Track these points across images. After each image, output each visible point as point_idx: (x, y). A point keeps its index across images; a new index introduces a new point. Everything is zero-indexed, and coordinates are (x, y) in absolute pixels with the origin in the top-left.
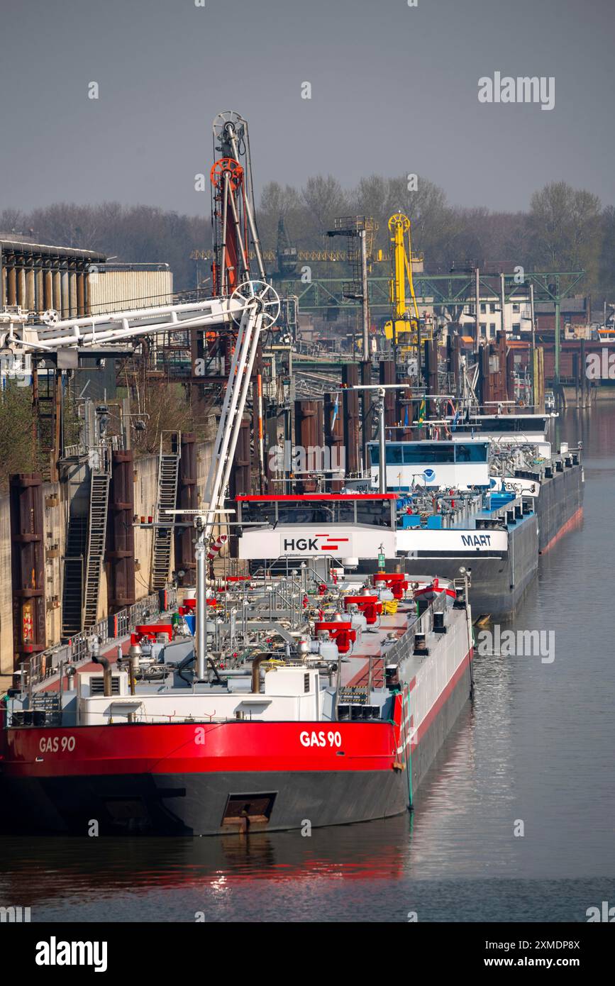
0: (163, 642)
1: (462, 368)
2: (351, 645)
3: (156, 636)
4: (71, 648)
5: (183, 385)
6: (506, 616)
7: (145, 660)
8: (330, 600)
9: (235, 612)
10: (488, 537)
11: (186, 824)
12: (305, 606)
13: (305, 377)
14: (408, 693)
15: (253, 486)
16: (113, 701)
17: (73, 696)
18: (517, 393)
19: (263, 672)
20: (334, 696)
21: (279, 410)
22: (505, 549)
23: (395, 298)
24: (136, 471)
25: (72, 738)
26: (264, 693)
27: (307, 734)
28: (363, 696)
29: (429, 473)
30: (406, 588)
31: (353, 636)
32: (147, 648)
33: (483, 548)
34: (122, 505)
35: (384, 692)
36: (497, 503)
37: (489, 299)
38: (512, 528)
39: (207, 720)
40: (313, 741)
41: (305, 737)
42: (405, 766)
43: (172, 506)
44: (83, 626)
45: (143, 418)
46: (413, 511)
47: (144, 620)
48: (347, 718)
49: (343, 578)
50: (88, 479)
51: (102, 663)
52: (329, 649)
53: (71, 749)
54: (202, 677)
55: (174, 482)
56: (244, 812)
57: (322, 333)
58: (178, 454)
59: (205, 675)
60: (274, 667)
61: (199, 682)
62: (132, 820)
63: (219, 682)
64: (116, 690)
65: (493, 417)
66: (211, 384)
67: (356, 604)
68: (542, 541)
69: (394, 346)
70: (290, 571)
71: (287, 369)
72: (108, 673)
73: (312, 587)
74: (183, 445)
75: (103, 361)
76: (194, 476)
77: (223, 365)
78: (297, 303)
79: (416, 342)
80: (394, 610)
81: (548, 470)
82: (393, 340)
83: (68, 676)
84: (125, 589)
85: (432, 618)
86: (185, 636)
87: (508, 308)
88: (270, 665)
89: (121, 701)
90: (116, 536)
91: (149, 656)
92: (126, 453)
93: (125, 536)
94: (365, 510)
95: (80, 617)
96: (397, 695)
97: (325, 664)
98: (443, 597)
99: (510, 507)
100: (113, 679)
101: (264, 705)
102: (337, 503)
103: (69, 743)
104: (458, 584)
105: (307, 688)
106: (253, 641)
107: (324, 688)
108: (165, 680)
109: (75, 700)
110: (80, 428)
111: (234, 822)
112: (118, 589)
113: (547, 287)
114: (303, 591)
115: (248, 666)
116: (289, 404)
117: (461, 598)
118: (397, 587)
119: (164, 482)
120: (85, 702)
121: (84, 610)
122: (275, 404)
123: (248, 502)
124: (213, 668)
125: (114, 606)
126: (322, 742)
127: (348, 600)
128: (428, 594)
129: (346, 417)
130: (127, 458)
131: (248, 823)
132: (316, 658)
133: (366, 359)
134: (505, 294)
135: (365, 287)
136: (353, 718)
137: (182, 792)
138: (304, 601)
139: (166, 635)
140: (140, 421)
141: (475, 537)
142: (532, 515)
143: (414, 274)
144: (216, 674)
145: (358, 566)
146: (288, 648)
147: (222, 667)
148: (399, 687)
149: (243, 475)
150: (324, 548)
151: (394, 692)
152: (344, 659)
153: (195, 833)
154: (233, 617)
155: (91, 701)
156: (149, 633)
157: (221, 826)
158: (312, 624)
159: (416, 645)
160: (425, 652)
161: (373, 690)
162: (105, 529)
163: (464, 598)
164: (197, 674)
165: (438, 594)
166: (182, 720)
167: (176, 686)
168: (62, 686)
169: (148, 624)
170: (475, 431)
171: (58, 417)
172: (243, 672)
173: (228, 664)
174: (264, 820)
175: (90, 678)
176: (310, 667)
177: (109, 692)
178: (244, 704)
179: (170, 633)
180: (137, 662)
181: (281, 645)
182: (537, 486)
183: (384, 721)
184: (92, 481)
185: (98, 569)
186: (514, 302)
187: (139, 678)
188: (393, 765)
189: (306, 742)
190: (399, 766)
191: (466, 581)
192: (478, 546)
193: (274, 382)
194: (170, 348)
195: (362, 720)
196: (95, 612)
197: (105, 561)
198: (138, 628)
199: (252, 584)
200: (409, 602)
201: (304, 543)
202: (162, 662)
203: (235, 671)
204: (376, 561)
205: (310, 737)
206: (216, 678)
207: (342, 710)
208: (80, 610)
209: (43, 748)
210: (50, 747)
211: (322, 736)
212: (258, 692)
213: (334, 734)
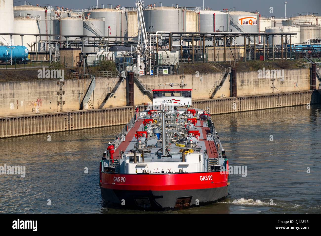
11: (163, 207)
16: (137, 164)
19: (186, 155)
20: (207, 161)
25: (125, 178)
26: (186, 162)
27: (202, 177)
28: (216, 161)
35: (223, 160)
40: (204, 179)
48: (214, 170)
51: (133, 152)
53: (124, 181)
56: (182, 203)
59: (165, 154)
60: (189, 153)
62: (145, 205)
63: (170, 156)
64: (138, 160)
72: (135, 155)
89: (140, 164)
96: (227, 160)
100: (137, 157)
101: (186, 166)
103: (123, 179)
109: (124, 163)
111: (179, 206)
120: (128, 165)
124: (167, 152)
126: (207, 179)
131: (183, 206)
137: (161, 197)
144: (169, 154)
147: (169, 150)
150: (174, 102)
155: (130, 165)
161: (219, 159)
164: (163, 154)
166: (160, 171)
172: (177, 153)
174: (188, 205)
175: (129, 156)
177: (136, 162)
178: (180, 166)
188: (227, 184)
189: (202, 179)
207: (212, 168)
209: (115, 180)
210: (117, 180)
211: (207, 177)
212: (184, 161)
213: (210, 176)
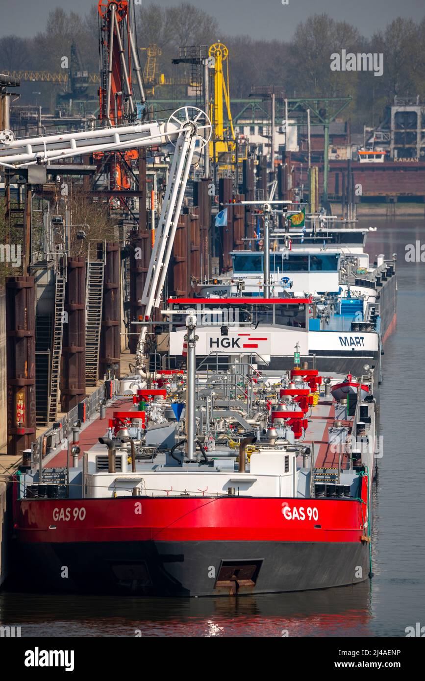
0: (137, 426)
2: (303, 432)
3: (131, 421)
11: (184, 586)
16: (117, 477)
17: (80, 472)
20: (308, 476)
25: (83, 509)
26: (249, 472)
27: (290, 509)
28: (333, 477)
29: (285, 280)
30: (320, 383)
31: (305, 424)
35: (352, 473)
39: (201, 495)
40: (294, 516)
41: (287, 511)
42: (370, 539)
44: (49, 413)
48: (323, 495)
51: (107, 444)
53: (82, 519)
54: (192, 458)
56: (234, 576)
59: (194, 456)
61: (189, 462)
62: (135, 582)
63: (206, 462)
64: (119, 468)
72: (112, 453)
83: (73, 455)
89: (124, 477)
96: (364, 476)
100: (117, 458)
101: (250, 483)
103: (80, 514)
105: (286, 469)
107: (298, 469)
108: (154, 459)
109: (81, 476)
111: (226, 585)
118: (313, 382)
120: (92, 478)
121: (50, 398)
124: (201, 450)
126: (302, 516)
127: (283, 392)
131: (237, 586)
132: (283, 443)
136: (328, 496)
137: (180, 558)
139: (140, 421)
144: (204, 455)
145: (270, 363)
148: (364, 469)
150: (245, 346)
151: (361, 474)
153: (191, 594)
155: (98, 477)
156: (125, 419)
157: (214, 588)
161: (342, 472)
164: (187, 455)
166: (178, 494)
167: (168, 465)
168: (68, 464)
170: (326, 242)
172: (227, 453)
174: (251, 584)
175: (96, 456)
176: (289, 450)
177: (113, 470)
178: (233, 481)
183: (353, 499)
185: (57, 362)
187: (139, 457)
188: (361, 538)
189: (288, 516)
190: (366, 539)
195: (335, 498)
201: (227, 341)
205: (292, 511)
206: (203, 459)
207: (318, 489)
208: (47, 398)
209: (56, 517)
210: (63, 516)
211: (302, 511)
212: (244, 471)
213: (312, 510)
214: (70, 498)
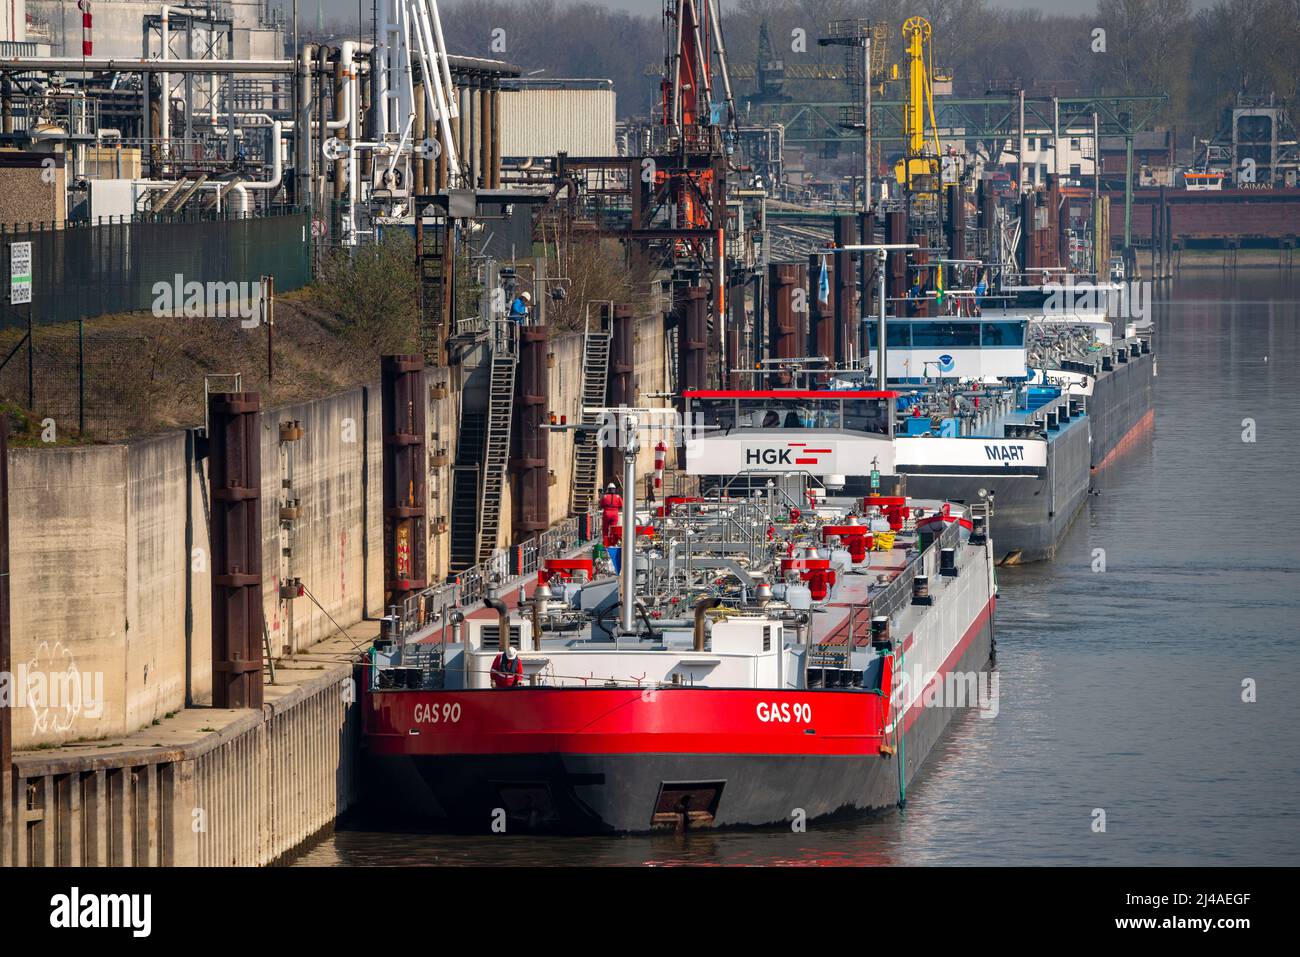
0: (580, 581)
1: (999, 224)
2: (828, 590)
3: (571, 574)
4: (460, 586)
5: (621, 241)
6: (1043, 553)
7: (556, 605)
8: (805, 530)
9: (675, 543)
10: (1021, 448)
11: (605, 820)
12: (770, 538)
13: (789, 233)
14: (902, 654)
15: (710, 376)
17: (460, 650)
18: (1074, 257)
19: (710, 624)
20: (802, 658)
21: (748, 276)
22: (1043, 464)
23: (909, 129)
24: (552, 354)
25: (457, 705)
26: (709, 650)
27: (766, 706)
28: (840, 658)
29: (946, 359)
30: (907, 517)
31: (831, 578)
32: (557, 589)
33: (1013, 463)
34: (532, 398)
35: (870, 652)
36: (1036, 401)
37: (1039, 132)
38: (1054, 437)
39: (633, 685)
40: (773, 715)
41: (763, 709)
42: (895, 750)
43: (601, 401)
44: (478, 557)
45: (565, 284)
46: (922, 412)
47: (558, 553)
48: (819, 685)
49: (824, 501)
50: (486, 365)
51: (497, 608)
52: (800, 595)
53: (455, 720)
54: (629, 629)
55: (603, 369)
56: (681, 806)
57: (816, 174)
58: (609, 332)
59: (633, 626)
60: (723, 617)
61: (625, 635)
63: (652, 636)
65: (1036, 288)
66: (657, 241)
67: (838, 537)
68: (1096, 454)
69: (907, 193)
70: (753, 491)
71: (759, 222)
72: (505, 621)
73: (781, 513)
74: (616, 320)
75: (510, 208)
76: (629, 361)
77: (675, 215)
78: (782, 134)
79: (936, 188)
80: (889, 545)
81: (1107, 360)
82: (906, 185)
83: (453, 625)
84: (535, 508)
85: (939, 556)
86: (610, 574)
87: (1063, 144)
88: (719, 615)
90: (524, 439)
91: (561, 599)
92: (539, 329)
93: (535, 439)
94: (853, 412)
95: (475, 545)
96: (887, 656)
97: (793, 614)
98: (954, 529)
99: (1052, 407)
100: (512, 629)
101: (709, 666)
102: (817, 402)
103: (452, 712)
104: (975, 512)
105: (767, 646)
106: (700, 582)
107: (789, 646)
108: (581, 631)
109: (461, 656)
110: (478, 296)
111: (669, 819)
112: (525, 509)
113: (1117, 117)
114: (767, 517)
115: (691, 615)
116: (761, 268)
117: (979, 530)
118: (895, 515)
119: (590, 369)
120: (474, 658)
121: (480, 536)
122: (743, 267)
123: (699, 399)
124: (643, 617)
125: (520, 532)
126: (786, 717)
127: (828, 531)
128: (935, 525)
129: (839, 287)
130: (540, 337)
131: (687, 820)
132: (781, 606)
133: (868, 210)
134: (1061, 125)
135: (868, 114)
136: (827, 686)
137: (600, 779)
138: (769, 532)
139: (585, 573)
140: (558, 288)
141: (1003, 448)
142: (1082, 417)
143: (937, 98)
144: (648, 625)
145: (844, 487)
146: (744, 592)
147: (656, 616)
148: (889, 646)
149: (696, 362)
150: (799, 461)
151: (882, 653)
152: (819, 608)
154: (672, 551)
155: (483, 659)
156: (562, 571)
157: (651, 823)
158: (778, 562)
159: (916, 592)
160: (928, 601)
161: (854, 650)
162: (509, 429)
163: (984, 530)
164: (622, 625)
165: (948, 524)
166: (601, 684)
167: (595, 639)
168: (445, 638)
169: (563, 558)
171: (449, 280)
172: (683, 622)
173: (663, 613)
174: (707, 817)
175: (482, 627)
176: (772, 618)
178: (683, 665)
179: (590, 570)
180: (545, 606)
181: (736, 589)
182: (1091, 381)
183: (866, 690)
184: (493, 365)
185: (498, 482)
186: (1073, 136)
187: (546, 628)
188: (879, 748)
189: (764, 716)
190: (888, 749)
191: (987, 508)
192: (1007, 460)
193: (741, 239)
194: (603, 191)
195: (839, 689)
196: (493, 539)
197: (509, 473)
198: (549, 563)
199: (702, 508)
200: (909, 534)
201: (773, 454)
202: (578, 608)
203: (674, 621)
204: (868, 479)
205: (770, 709)
206: (647, 630)
207: (813, 676)
208: (474, 536)
209: (419, 717)
210: (428, 716)
211: (786, 708)
212: (702, 649)
213: (802, 706)
214: (446, 688)
